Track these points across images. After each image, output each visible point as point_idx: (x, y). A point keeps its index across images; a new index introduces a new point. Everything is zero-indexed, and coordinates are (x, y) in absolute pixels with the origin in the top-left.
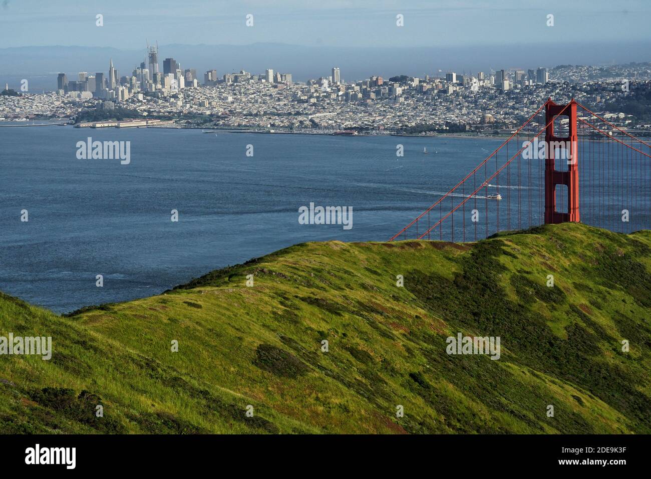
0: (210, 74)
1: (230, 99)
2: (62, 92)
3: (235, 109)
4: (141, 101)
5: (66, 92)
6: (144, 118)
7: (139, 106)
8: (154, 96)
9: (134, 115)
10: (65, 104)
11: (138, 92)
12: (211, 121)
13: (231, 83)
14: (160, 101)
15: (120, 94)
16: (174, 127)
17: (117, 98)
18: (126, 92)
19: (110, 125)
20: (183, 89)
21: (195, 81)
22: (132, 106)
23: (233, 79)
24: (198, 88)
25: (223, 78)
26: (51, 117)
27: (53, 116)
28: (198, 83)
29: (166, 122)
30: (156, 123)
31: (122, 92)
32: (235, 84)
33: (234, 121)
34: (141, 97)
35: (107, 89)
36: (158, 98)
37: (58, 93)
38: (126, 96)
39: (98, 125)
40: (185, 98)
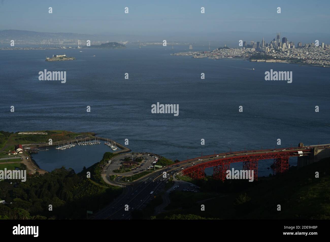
0: (300, 44)
1: (307, 53)
2: (244, 48)
3: (309, 57)
4: (274, 53)
5: (246, 49)
6: (275, 59)
7: (273, 55)
8: (278, 51)
9: (271, 58)
10: (246, 53)
11: (273, 50)
12: (300, 61)
13: (307, 47)
14: (281, 53)
15: (266, 50)
16: (286, 63)
17: (265, 51)
18: (269, 49)
19: (262, 61)
20: (289, 49)
21: (294, 46)
22: (270, 54)
23: (308, 46)
24: (295, 49)
25: (304, 45)
26: (241, 57)
27: (242, 57)
28: (295, 47)
29: (283, 61)
30: (280, 61)
31: (267, 49)
32: (309, 48)
33: (309, 62)
34: (274, 51)
35: (261, 48)
36: (280, 52)
37: (243, 48)
38: (268, 51)
39: (258, 61)
40: (290, 52)
